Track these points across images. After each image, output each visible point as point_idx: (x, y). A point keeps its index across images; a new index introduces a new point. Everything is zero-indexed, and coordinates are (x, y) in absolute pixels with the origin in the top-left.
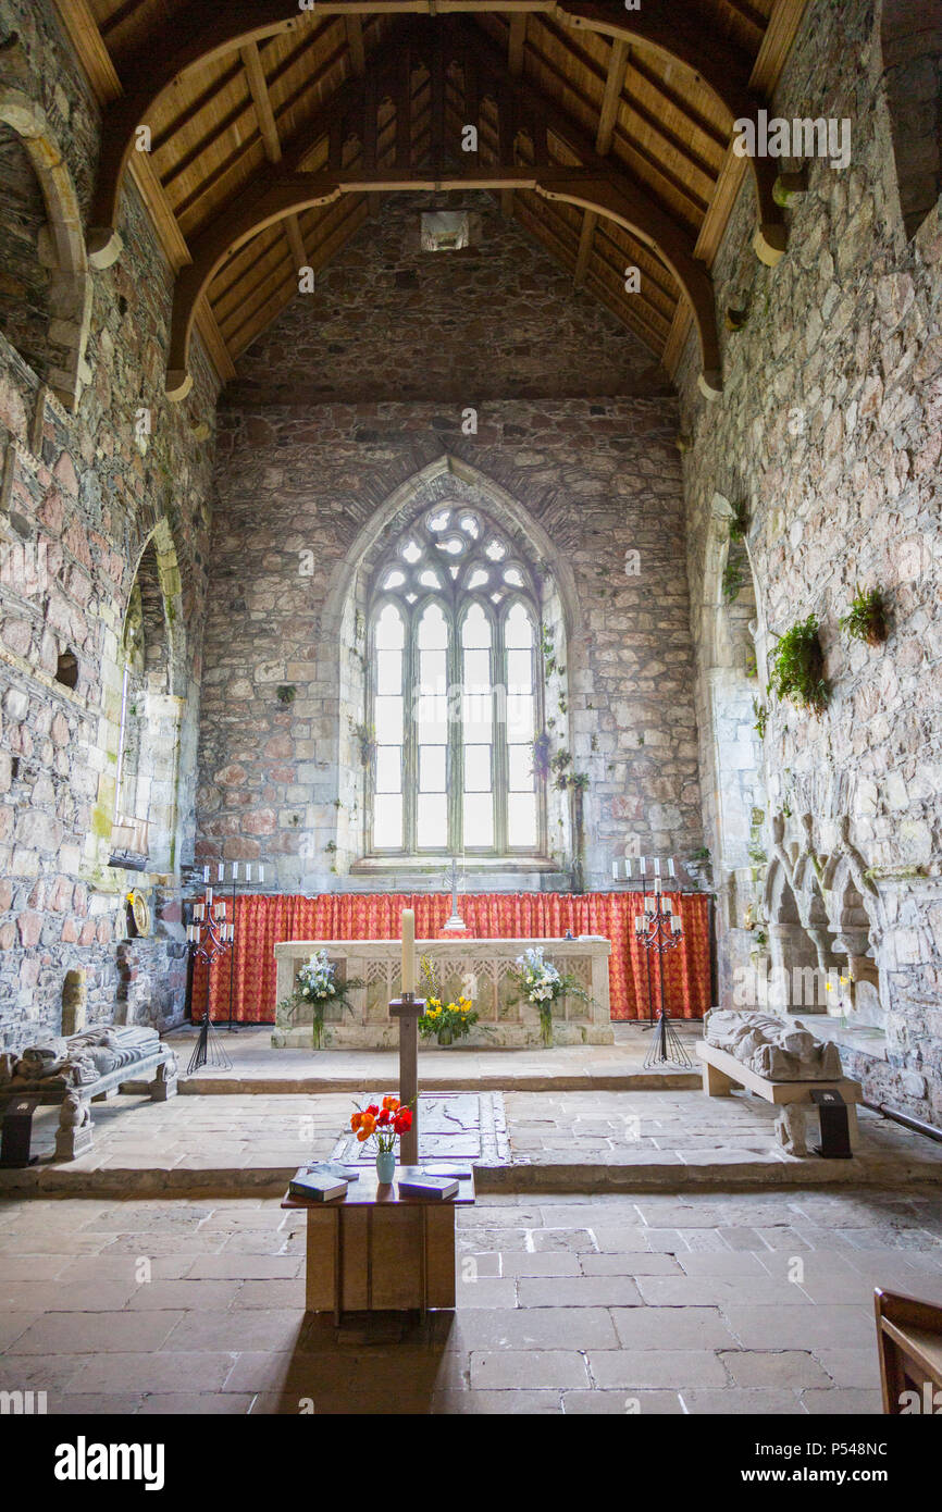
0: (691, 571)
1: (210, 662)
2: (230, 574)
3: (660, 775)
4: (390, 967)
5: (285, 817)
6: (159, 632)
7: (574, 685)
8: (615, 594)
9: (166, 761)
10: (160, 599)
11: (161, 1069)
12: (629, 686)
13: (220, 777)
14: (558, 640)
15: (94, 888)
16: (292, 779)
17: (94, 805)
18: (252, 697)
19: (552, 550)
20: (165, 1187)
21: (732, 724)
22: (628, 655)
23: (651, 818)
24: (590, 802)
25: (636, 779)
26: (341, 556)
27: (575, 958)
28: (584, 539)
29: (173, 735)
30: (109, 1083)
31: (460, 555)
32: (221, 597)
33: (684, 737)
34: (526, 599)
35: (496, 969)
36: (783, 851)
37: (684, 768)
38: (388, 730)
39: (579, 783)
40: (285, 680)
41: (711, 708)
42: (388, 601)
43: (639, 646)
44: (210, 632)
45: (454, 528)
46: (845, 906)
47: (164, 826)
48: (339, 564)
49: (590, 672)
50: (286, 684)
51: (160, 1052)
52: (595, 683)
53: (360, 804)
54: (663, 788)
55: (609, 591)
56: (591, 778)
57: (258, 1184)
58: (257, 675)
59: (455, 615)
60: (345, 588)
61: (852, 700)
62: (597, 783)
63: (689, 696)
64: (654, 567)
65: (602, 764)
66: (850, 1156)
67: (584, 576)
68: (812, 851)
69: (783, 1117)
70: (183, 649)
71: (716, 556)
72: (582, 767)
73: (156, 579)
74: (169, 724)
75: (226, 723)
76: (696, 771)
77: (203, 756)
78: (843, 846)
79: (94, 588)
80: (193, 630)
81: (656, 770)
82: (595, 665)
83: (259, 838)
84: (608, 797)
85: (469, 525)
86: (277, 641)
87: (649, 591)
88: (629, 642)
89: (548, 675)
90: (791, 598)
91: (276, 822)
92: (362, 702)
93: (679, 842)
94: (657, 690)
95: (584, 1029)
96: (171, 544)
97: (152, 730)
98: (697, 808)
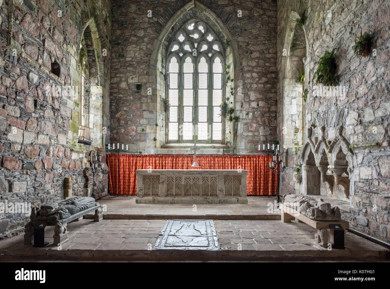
0: (278, 44)
1: (113, 75)
2: (118, 44)
3: (264, 117)
4: (174, 178)
5: (139, 129)
6: (94, 63)
7: (236, 85)
8: (251, 53)
9: (99, 109)
10: (93, 51)
11: (96, 211)
12: (255, 86)
13: (118, 115)
14: (231, 70)
15: (73, 150)
16: (141, 117)
17: (71, 121)
18: (127, 88)
19: (230, 37)
20: (93, 256)
21: (290, 99)
22: (255, 75)
23: (260, 131)
24: (240, 126)
25: (256, 118)
26: (157, 38)
27: (236, 176)
28: (241, 32)
29: (101, 101)
30: (79, 215)
31: (198, 39)
32: (116, 52)
33: (272, 104)
34: (220, 56)
35: (209, 179)
36: (311, 140)
37: (272, 114)
38: (173, 100)
39: (237, 119)
40: (138, 82)
41: (283, 93)
42: (173, 56)
43: (259, 72)
44: (112, 65)
45: (196, 29)
46: (337, 159)
47: (99, 131)
48: (156, 41)
49: (242, 81)
50: (139, 84)
51: (96, 205)
52: (243, 85)
53: (164, 125)
54: (264, 121)
55: (249, 52)
56: (241, 117)
57: (127, 256)
58: (129, 80)
59: (196, 61)
60: (158, 50)
61: (349, 81)
62: (243, 119)
63: (275, 90)
64: (265, 43)
65: (244, 112)
66: (344, 248)
67: (241, 46)
68: (324, 139)
69: (319, 233)
70: (103, 70)
71: (289, 36)
72: (238, 114)
73: (92, 43)
74: (99, 96)
75: (119, 97)
76: (276, 115)
77: (111, 108)
78: (339, 137)
79: (65, 38)
80: (106, 63)
81: (263, 115)
82: (243, 78)
83: (131, 136)
84: (246, 124)
85: (201, 28)
86: (135, 68)
87: (263, 52)
88: (255, 70)
89: (227, 82)
90: (323, 46)
91: (136, 131)
92: (164, 91)
93: (269, 139)
94: (264, 87)
95: (238, 199)
96: (96, 29)
97: (93, 98)
98: (275, 128)
